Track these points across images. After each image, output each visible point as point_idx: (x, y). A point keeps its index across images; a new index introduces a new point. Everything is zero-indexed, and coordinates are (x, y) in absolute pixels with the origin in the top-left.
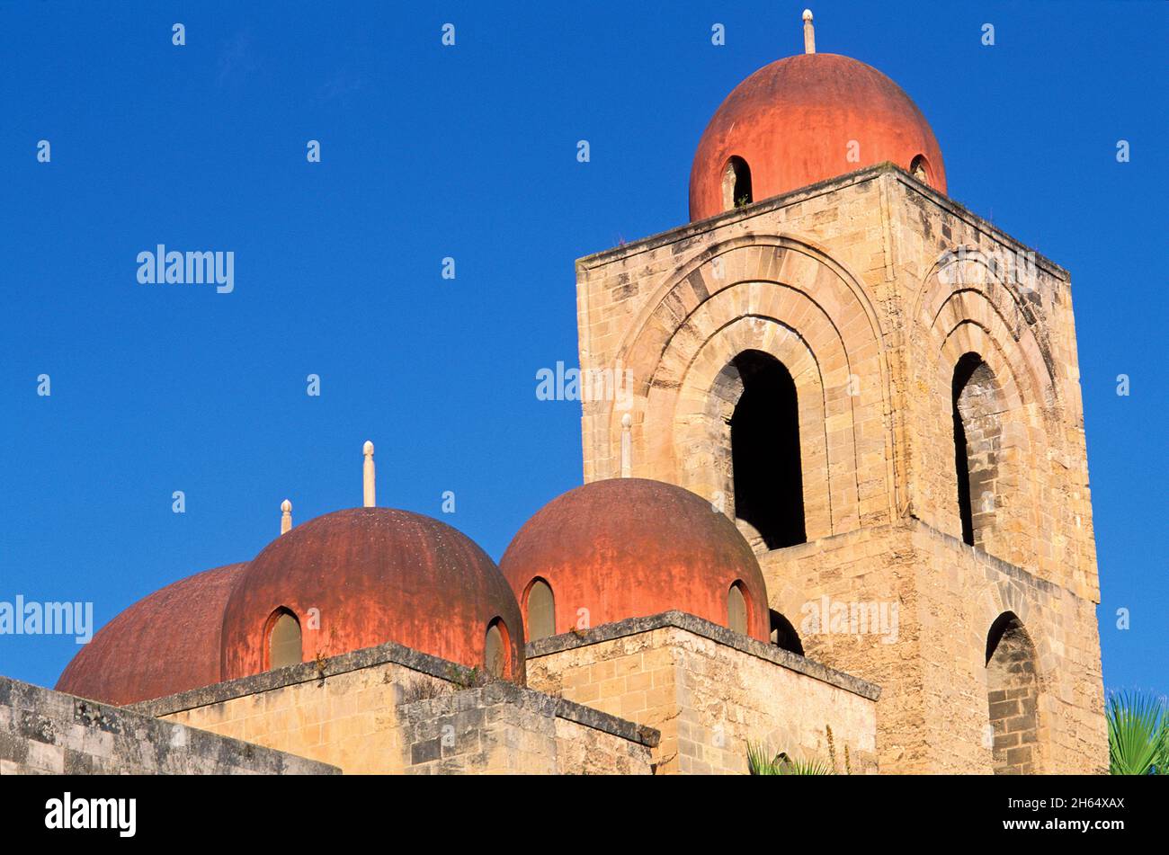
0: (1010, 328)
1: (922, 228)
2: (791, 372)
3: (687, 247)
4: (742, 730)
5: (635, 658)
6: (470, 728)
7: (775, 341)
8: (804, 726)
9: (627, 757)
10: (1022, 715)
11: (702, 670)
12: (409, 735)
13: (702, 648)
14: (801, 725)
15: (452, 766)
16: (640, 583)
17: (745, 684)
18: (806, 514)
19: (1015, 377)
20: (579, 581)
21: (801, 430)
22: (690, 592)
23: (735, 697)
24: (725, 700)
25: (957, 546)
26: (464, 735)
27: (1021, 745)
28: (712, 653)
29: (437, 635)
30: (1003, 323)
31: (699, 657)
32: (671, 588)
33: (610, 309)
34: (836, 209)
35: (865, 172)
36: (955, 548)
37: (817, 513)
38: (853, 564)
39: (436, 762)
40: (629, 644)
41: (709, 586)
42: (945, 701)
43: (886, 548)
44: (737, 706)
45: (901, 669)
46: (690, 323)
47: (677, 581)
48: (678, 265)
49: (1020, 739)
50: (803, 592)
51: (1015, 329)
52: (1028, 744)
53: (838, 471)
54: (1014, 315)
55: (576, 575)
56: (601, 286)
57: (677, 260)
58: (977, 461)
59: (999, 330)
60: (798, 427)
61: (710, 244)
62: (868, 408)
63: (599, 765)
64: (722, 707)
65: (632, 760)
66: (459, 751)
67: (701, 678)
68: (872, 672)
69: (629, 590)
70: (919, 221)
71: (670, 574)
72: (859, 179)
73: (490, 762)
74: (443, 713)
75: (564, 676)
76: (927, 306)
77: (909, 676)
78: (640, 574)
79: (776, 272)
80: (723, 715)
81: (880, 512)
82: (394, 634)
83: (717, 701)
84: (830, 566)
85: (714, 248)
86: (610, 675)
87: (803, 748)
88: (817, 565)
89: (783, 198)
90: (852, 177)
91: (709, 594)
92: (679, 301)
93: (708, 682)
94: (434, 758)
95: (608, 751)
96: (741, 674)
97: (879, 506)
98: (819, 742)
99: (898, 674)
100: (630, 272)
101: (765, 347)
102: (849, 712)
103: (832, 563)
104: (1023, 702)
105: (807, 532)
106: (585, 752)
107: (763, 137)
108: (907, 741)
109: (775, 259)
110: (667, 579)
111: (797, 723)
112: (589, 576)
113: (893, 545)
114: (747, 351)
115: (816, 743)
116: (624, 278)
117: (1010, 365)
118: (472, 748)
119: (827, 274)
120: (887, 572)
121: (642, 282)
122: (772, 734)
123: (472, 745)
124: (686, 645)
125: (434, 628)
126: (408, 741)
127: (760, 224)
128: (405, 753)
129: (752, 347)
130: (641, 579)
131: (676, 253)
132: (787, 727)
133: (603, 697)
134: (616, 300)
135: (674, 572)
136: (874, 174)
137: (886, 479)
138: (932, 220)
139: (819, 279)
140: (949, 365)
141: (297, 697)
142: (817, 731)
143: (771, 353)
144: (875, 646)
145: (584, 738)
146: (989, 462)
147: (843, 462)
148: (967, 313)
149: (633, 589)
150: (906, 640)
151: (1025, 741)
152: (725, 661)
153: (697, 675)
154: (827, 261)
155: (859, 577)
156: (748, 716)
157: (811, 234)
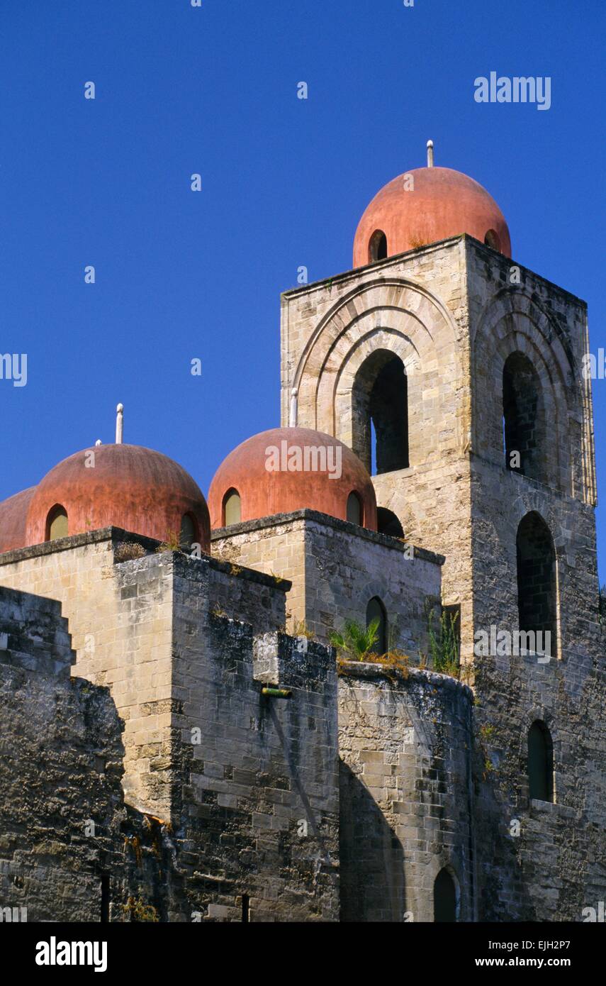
0: (544, 337)
1: (486, 274)
2: (404, 362)
3: (346, 286)
4: (349, 581)
5: (282, 537)
6: (154, 578)
7: (395, 344)
8: (392, 580)
9: (269, 597)
10: (542, 574)
11: (323, 544)
12: (120, 583)
13: (324, 532)
14: (390, 579)
15: (143, 601)
16: (292, 492)
17: (353, 554)
18: (410, 450)
19: (547, 367)
20: (255, 491)
21: (409, 398)
22: (323, 497)
23: (345, 562)
24: (339, 563)
25: (500, 471)
26: (151, 582)
27: (541, 593)
28: (331, 535)
29: (149, 522)
30: (540, 334)
31: (321, 537)
32: (311, 495)
33: (300, 323)
34: (433, 262)
35: (450, 240)
36: (499, 472)
37: (415, 449)
38: (434, 482)
39: (134, 598)
40: (279, 529)
41: (335, 493)
42: (487, 565)
43: (453, 471)
44: (347, 568)
45: (460, 545)
46: (346, 333)
47: (315, 490)
48: (340, 297)
49: (541, 589)
50: (406, 498)
51: (548, 337)
52: (546, 592)
53: (429, 424)
54: (548, 327)
55: (253, 487)
56: (295, 310)
57: (340, 293)
58: (522, 418)
59: (538, 339)
60: (407, 396)
61: (359, 283)
62: (447, 385)
63: (250, 602)
64: (336, 568)
65: (272, 599)
66: (147, 592)
67: (323, 549)
68: (443, 547)
69: (286, 496)
70: (484, 269)
71: (311, 487)
72: (446, 244)
73: (164, 598)
74: (139, 569)
75: (242, 548)
76: (488, 322)
77: (464, 550)
78: (293, 486)
79: (397, 301)
80: (337, 572)
81: (451, 449)
82: (123, 521)
83: (333, 564)
84: (421, 482)
85: (361, 287)
86: (268, 548)
87: (390, 593)
88: (414, 483)
89: (402, 256)
90: (443, 243)
91: (335, 498)
92: (340, 319)
93: (327, 553)
94: (133, 596)
95: (256, 593)
96: (350, 548)
97: (451, 445)
98: (401, 590)
99: (458, 548)
100: (312, 301)
101: (389, 348)
102: (423, 572)
103: (422, 479)
104: (544, 566)
105: (410, 462)
106: (241, 594)
107: (395, 218)
108: (462, 589)
109: (397, 292)
110: (309, 489)
111: (387, 577)
112: (261, 486)
113: (458, 470)
114: (379, 349)
115: (399, 591)
116: (309, 304)
117: (544, 360)
118: (154, 591)
119: (427, 303)
120: (454, 486)
121: (319, 307)
122: (370, 584)
123: (155, 588)
124: (313, 530)
125: (148, 518)
126: (119, 586)
127: (388, 273)
128: (117, 592)
129: (382, 347)
130: (292, 489)
131: (339, 289)
132: (380, 581)
133: (263, 561)
134: (303, 318)
135: (314, 485)
136: (456, 241)
137: (456, 430)
138: (493, 269)
139: (421, 306)
140: (502, 360)
141: (59, 558)
142: (401, 583)
143: (393, 350)
144: (445, 531)
145: (239, 585)
146: (529, 419)
147: (432, 419)
148: (515, 327)
149: (288, 495)
150: (463, 528)
151: (543, 590)
152: (340, 540)
153: (320, 548)
154: (426, 295)
155: (438, 489)
156: (353, 574)
157: (418, 278)
